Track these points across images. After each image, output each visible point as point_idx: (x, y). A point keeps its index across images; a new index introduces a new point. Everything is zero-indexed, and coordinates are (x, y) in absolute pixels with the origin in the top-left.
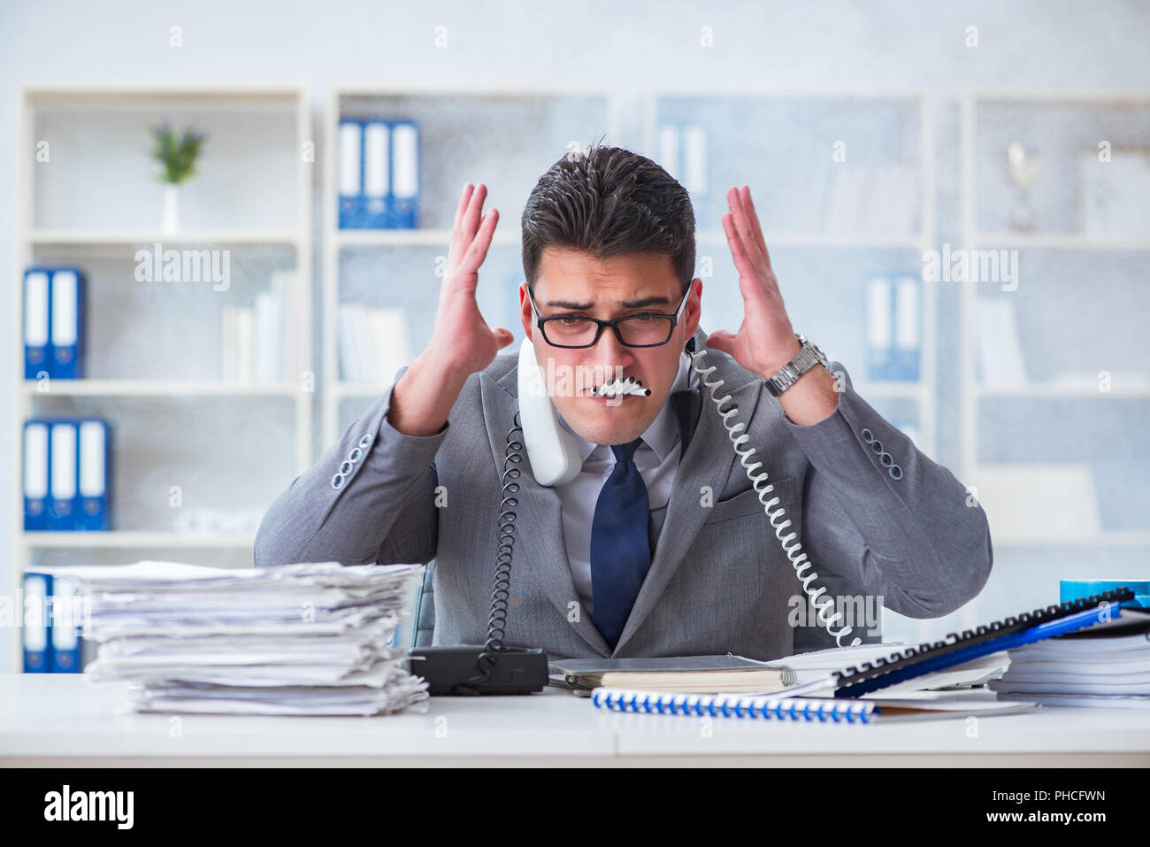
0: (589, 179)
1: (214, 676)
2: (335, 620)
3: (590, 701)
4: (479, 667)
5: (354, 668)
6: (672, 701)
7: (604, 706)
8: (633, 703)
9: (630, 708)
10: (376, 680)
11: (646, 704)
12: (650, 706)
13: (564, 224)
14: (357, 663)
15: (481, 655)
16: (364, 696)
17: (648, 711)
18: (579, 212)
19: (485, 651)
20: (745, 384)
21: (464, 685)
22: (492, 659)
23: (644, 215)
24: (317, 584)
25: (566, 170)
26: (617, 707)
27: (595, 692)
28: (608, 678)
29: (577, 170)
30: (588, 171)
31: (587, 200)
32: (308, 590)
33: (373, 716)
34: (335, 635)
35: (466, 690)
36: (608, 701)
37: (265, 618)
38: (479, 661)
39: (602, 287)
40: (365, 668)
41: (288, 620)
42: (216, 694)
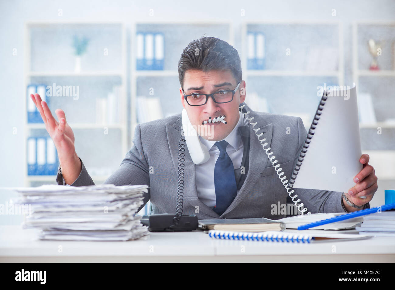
0: (199, 46)
1: (68, 226)
2: (112, 206)
5: (119, 223)
7: (213, 237)
8: (224, 236)
9: (222, 238)
10: (128, 228)
11: (228, 236)
13: (191, 60)
14: (121, 221)
16: (123, 234)
20: (267, 125)
23: (219, 55)
25: (192, 45)
28: (216, 226)
29: (195, 44)
30: (199, 44)
33: (127, 241)
34: (113, 211)
36: (215, 235)
37: (87, 205)
39: (206, 80)
40: (124, 223)
41: (95, 205)
42: (69, 233)
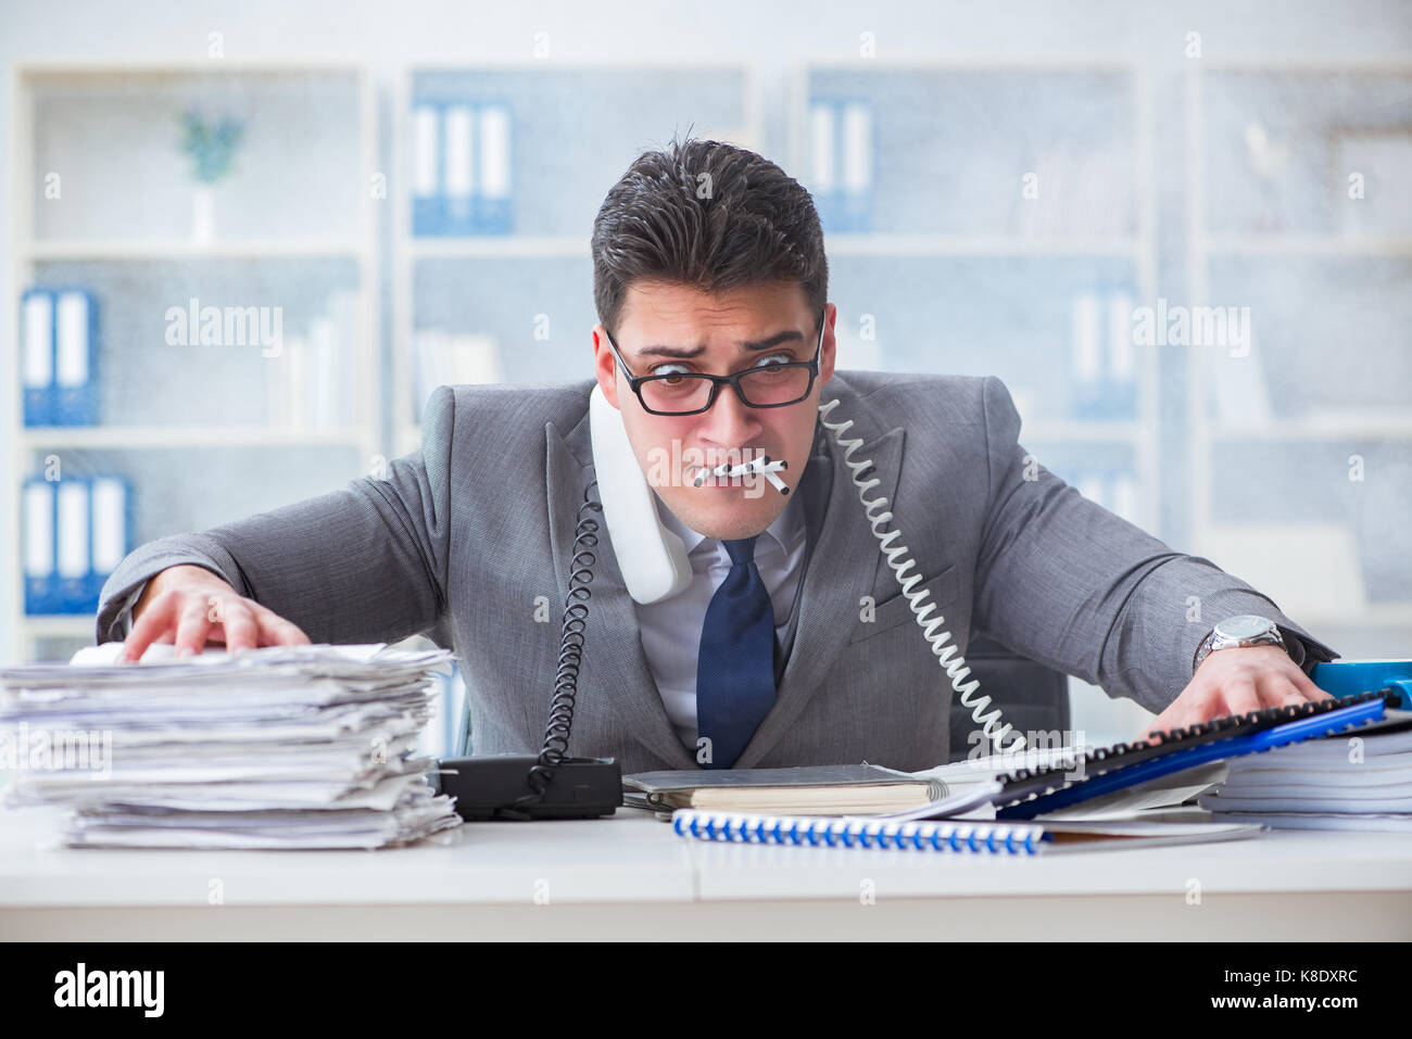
0: (684, 188)
1: (168, 797)
2: (326, 722)
3: (671, 826)
4: (531, 783)
5: (354, 785)
6: (777, 827)
7: (689, 834)
8: (726, 829)
9: (722, 837)
10: (382, 801)
11: (743, 830)
12: (749, 833)
13: (660, 249)
14: (357, 779)
15: (534, 768)
16: (367, 823)
17: (746, 840)
18: (678, 231)
19: (538, 762)
20: (883, 434)
21: (511, 807)
22: (548, 775)
23: (765, 230)
24: (303, 673)
25: (649, 177)
26: (705, 835)
27: (676, 815)
28: (699, 796)
29: (665, 176)
30: (683, 176)
31: (688, 215)
32: (291, 681)
33: (379, 849)
34: (328, 741)
35: (513, 813)
36: (693, 827)
37: (234, 720)
38: (530, 776)
39: (715, 325)
40: (369, 784)
41: (264, 722)
42: (171, 822)
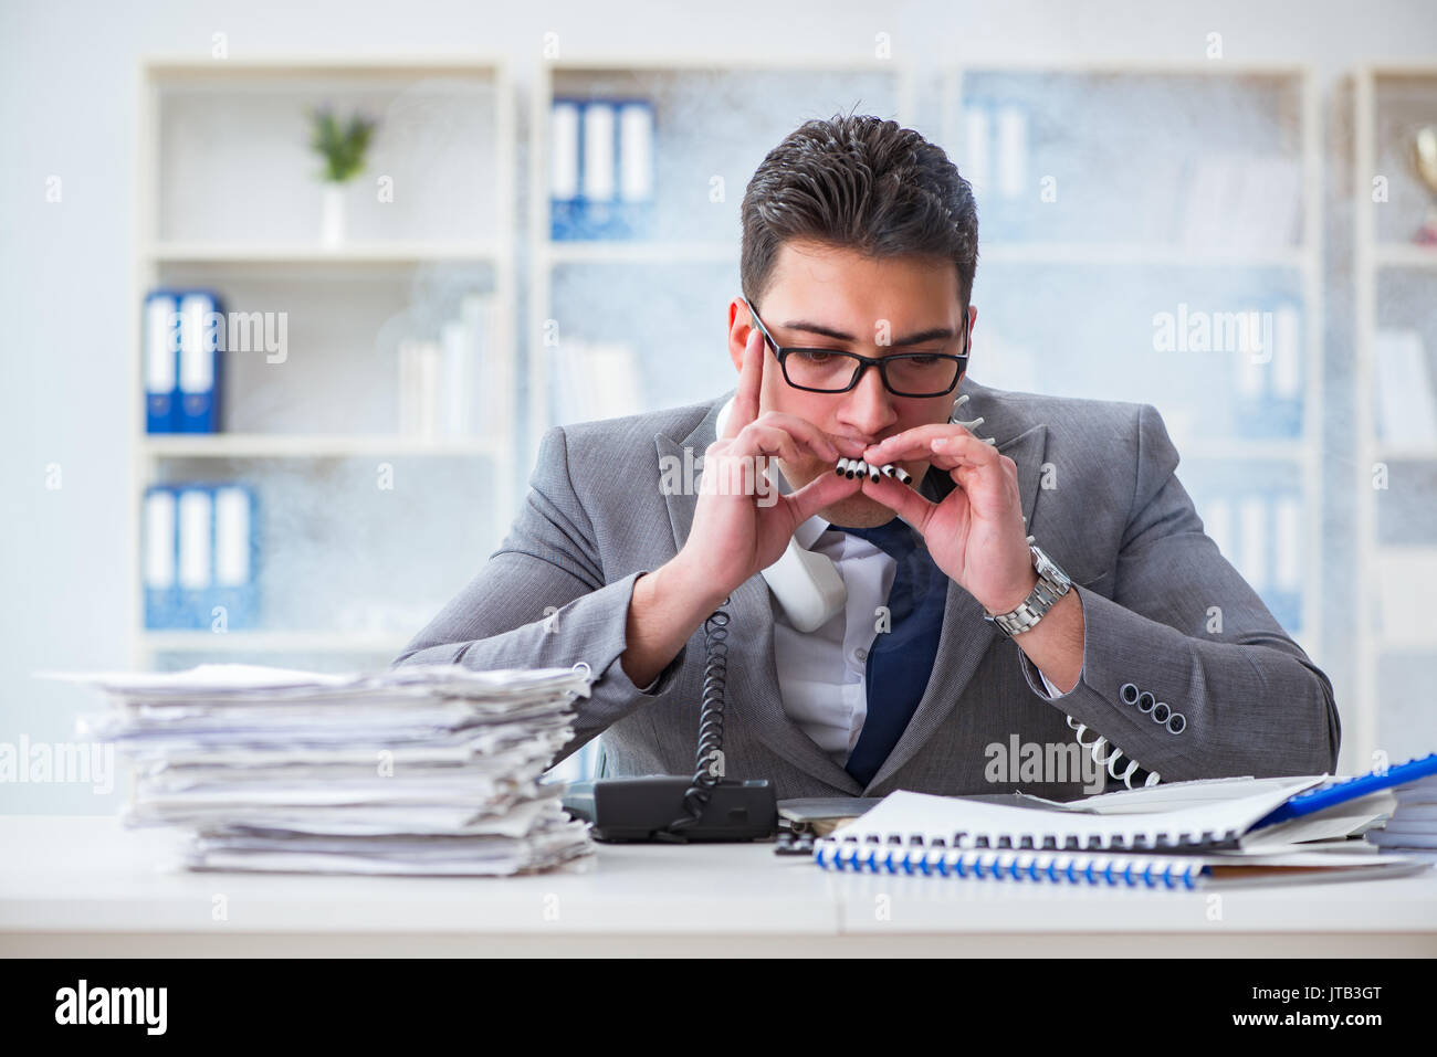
0: (855, 153)
1: (291, 820)
2: (458, 744)
3: (811, 859)
5: (484, 811)
6: (924, 859)
7: (832, 866)
9: (866, 868)
13: (825, 208)
14: (489, 803)
16: (499, 849)
18: (847, 193)
20: (1024, 429)
21: (664, 830)
23: (933, 204)
24: (435, 694)
25: (815, 140)
29: (833, 140)
30: (852, 143)
31: (858, 178)
32: (422, 702)
33: (512, 876)
34: (458, 765)
37: (362, 741)
41: (394, 743)
42: (295, 845)
